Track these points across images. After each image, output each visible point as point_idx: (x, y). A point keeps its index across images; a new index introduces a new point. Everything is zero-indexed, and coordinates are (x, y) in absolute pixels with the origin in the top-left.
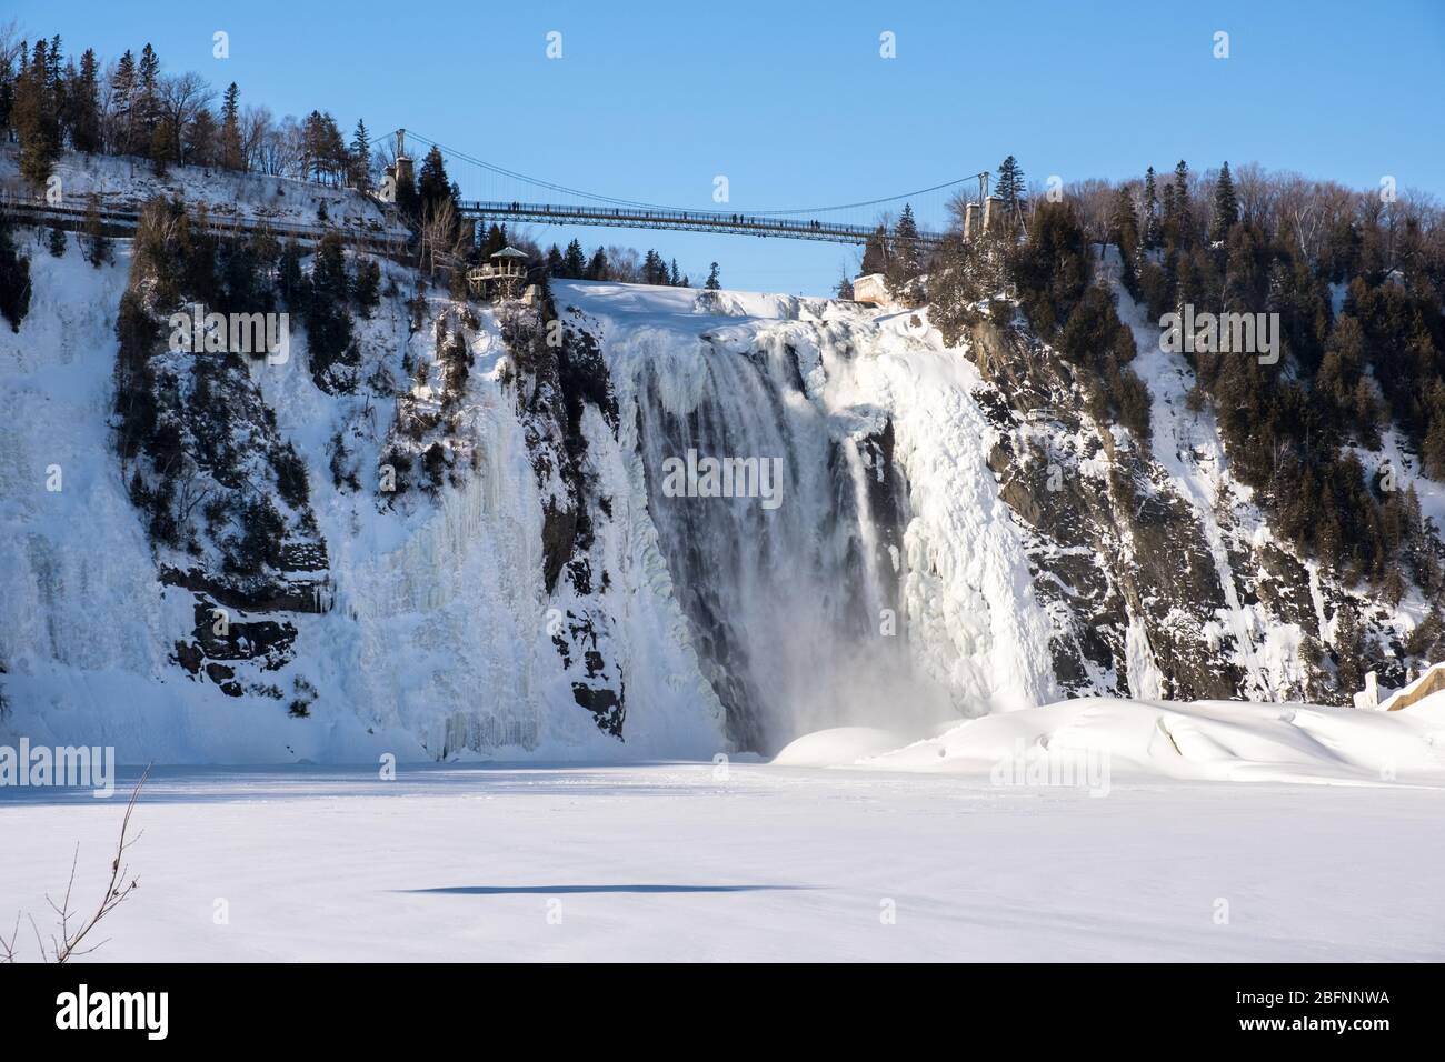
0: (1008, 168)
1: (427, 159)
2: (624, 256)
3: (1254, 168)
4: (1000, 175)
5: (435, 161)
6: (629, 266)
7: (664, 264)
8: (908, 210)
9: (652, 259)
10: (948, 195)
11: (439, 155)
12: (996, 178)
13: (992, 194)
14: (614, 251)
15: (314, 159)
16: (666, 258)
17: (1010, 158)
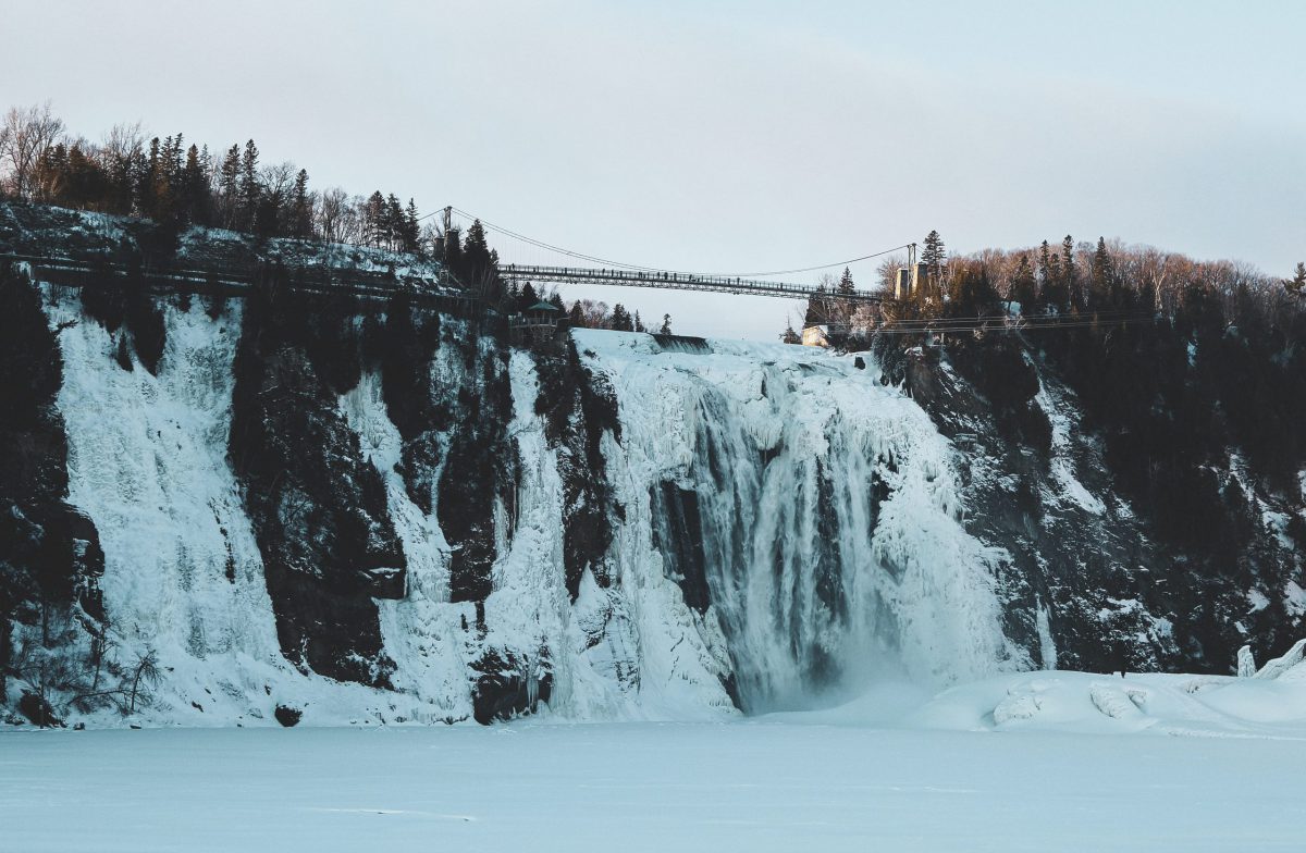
0: (932, 240)
1: (471, 230)
2: (596, 308)
3: (1116, 242)
4: (925, 246)
5: (477, 231)
6: (600, 316)
7: (629, 315)
8: (847, 273)
9: (618, 309)
10: (879, 262)
11: (480, 227)
12: (922, 248)
13: (919, 260)
14: (589, 304)
15: (375, 231)
16: (629, 309)
17: (934, 232)
